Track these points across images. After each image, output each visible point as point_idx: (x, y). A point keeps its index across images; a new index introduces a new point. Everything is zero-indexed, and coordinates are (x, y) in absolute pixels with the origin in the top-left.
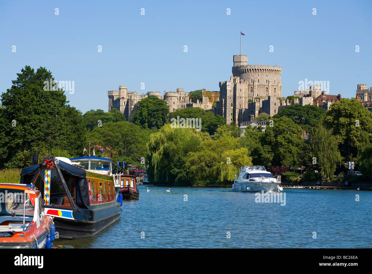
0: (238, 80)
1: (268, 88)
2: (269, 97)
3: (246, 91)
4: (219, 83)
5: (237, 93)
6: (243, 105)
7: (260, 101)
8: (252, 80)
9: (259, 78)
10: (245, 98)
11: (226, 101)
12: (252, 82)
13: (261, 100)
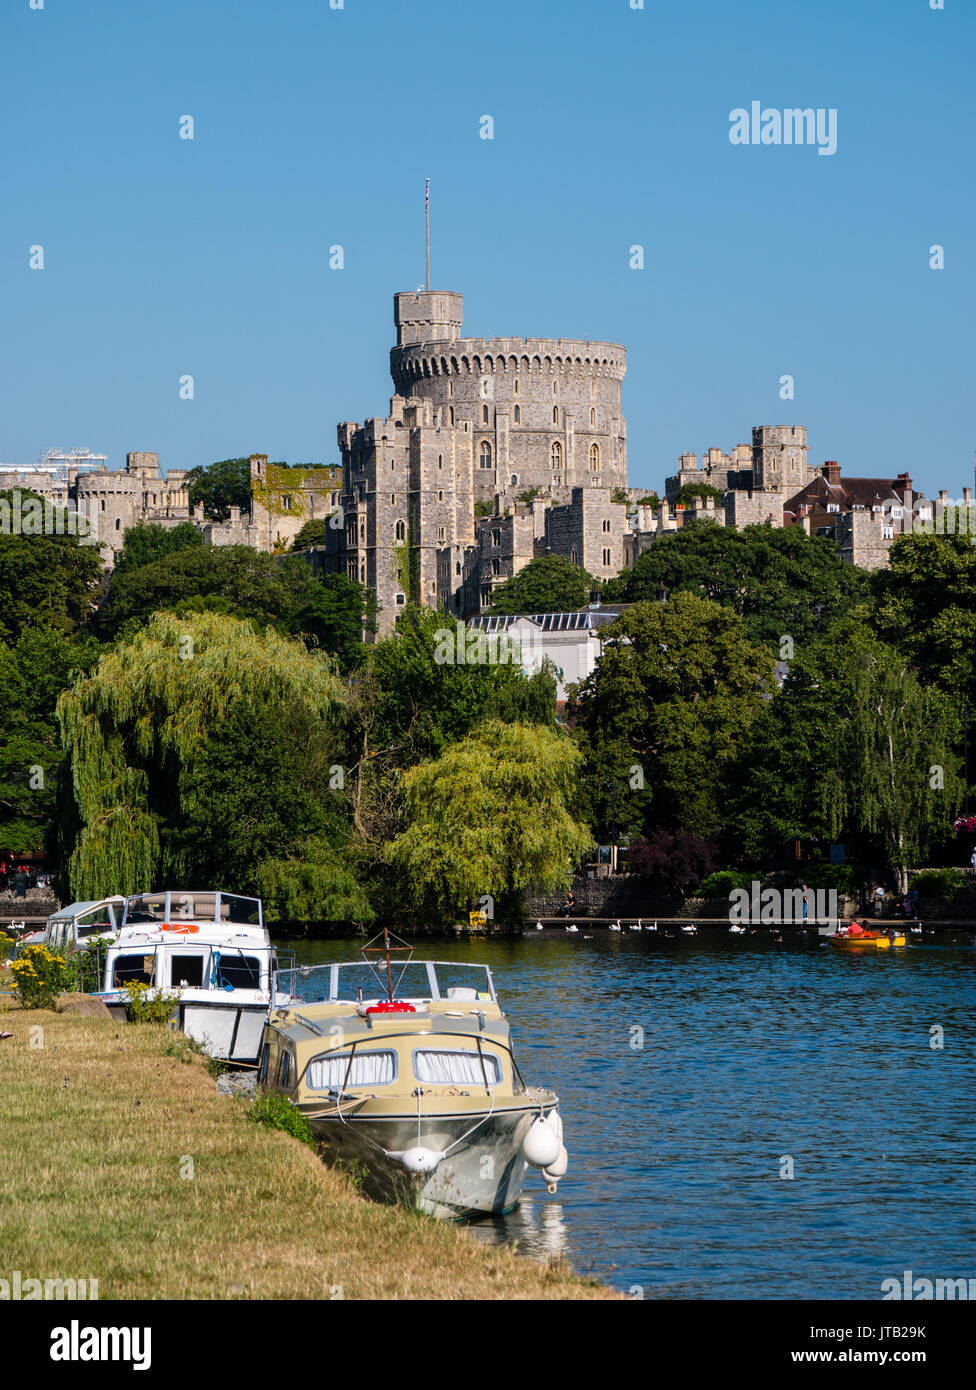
0: (425, 415)
1: (562, 443)
2: (577, 493)
3: (465, 462)
4: (339, 427)
5: (422, 474)
6: (454, 530)
7: (532, 513)
8: (485, 407)
9: (518, 397)
10: (463, 498)
11: (372, 513)
12: (486, 420)
13: (540, 507)
